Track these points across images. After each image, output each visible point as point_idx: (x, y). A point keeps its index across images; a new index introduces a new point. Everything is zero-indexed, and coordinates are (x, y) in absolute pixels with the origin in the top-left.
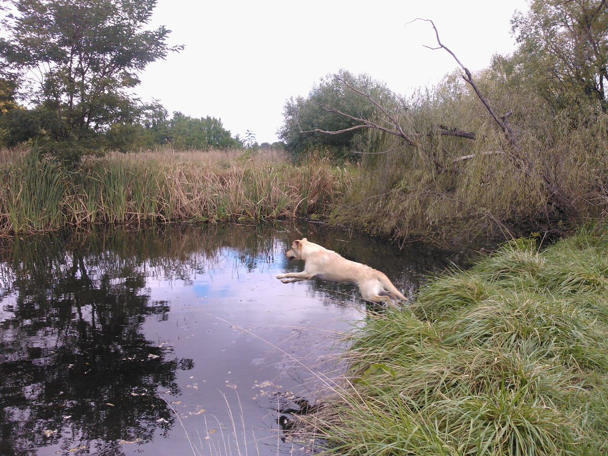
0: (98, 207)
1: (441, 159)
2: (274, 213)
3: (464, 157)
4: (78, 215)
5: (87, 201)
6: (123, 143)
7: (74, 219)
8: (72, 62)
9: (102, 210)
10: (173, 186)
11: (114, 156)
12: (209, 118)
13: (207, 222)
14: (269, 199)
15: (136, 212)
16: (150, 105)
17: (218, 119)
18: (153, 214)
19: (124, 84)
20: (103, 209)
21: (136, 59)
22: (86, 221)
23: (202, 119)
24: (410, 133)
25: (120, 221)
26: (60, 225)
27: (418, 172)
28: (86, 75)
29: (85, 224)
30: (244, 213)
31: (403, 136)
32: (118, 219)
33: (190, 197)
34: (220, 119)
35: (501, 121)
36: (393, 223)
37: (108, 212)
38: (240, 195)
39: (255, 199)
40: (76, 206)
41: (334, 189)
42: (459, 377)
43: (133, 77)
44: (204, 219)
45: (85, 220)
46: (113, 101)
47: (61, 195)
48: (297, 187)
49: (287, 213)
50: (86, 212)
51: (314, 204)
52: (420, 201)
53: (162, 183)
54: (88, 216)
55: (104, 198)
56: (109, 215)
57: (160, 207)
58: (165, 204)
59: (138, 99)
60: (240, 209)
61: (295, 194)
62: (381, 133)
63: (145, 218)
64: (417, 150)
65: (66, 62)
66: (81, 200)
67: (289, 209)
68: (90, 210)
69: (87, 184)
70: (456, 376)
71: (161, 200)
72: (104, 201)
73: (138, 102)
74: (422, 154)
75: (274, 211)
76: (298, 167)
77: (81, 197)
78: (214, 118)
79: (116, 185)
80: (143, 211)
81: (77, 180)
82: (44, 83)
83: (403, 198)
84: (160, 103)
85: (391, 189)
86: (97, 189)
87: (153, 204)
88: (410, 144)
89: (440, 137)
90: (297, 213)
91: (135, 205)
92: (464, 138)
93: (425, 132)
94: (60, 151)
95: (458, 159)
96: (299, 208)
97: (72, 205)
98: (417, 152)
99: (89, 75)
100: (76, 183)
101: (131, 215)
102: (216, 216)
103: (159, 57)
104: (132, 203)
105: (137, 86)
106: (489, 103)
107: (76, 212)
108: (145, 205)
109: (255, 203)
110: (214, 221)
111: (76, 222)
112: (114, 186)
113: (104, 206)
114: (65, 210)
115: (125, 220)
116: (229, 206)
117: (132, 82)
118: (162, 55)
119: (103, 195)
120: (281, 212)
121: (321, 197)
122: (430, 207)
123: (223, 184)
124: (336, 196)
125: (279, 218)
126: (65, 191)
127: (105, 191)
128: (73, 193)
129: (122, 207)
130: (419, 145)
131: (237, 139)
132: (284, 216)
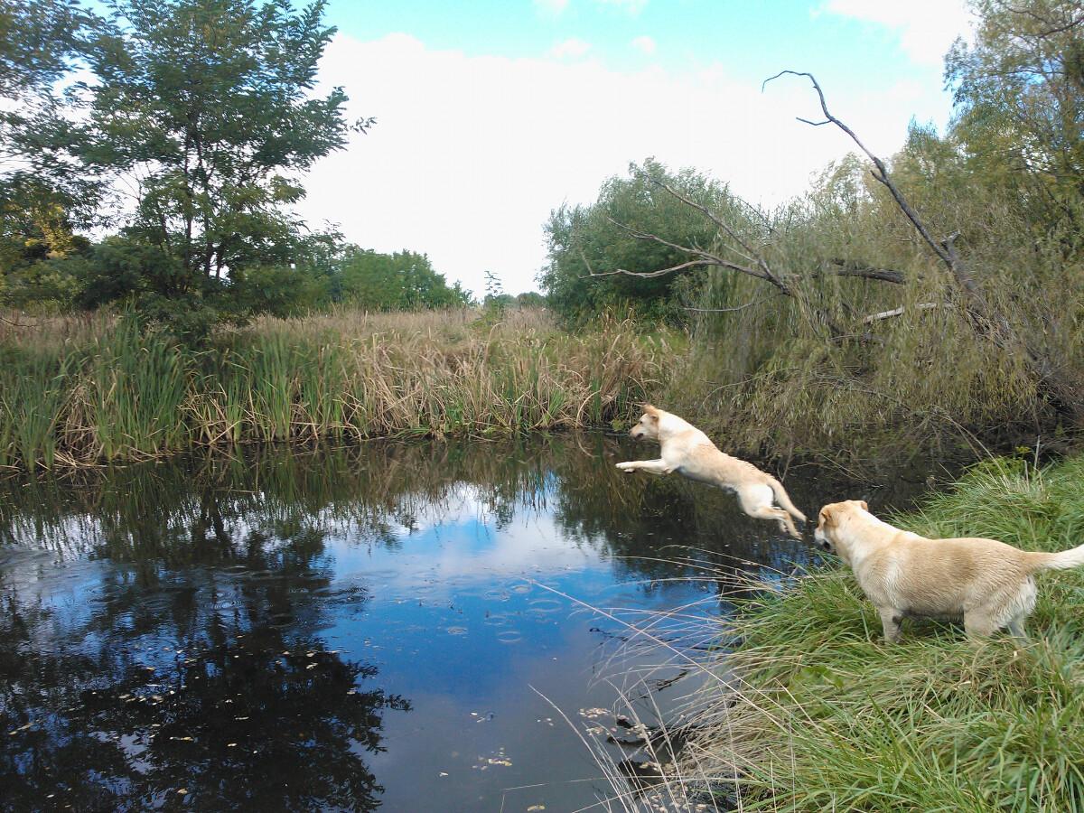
0: (244, 413)
1: (839, 317)
2: (544, 421)
3: (883, 315)
4: (211, 428)
5: (225, 404)
6: (280, 302)
7: (205, 435)
8: (187, 161)
9: (252, 419)
10: (369, 374)
11: (264, 323)
12: (406, 253)
13: (429, 437)
14: (535, 393)
15: (310, 422)
16: (322, 234)
17: (423, 255)
18: (337, 424)
19: (277, 197)
20: (253, 417)
21: (294, 152)
22: (225, 439)
23: (395, 254)
24: (781, 273)
25: (284, 437)
26: (182, 445)
27: (801, 344)
28: (210, 182)
29: (224, 444)
30: (493, 421)
31: (770, 279)
32: (280, 435)
33: (399, 394)
34: (426, 255)
35: (941, 249)
36: (764, 433)
37: (261, 423)
38: (485, 389)
39: (511, 394)
40: (207, 413)
41: (646, 375)
42: (952, 687)
43: (293, 185)
44: (425, 430)
45: (224, 437)
46: (260, 227)
47: (181, 393)
48: (581, 373)
49: (566, 419)
50: (224, 423)
51: (612, 403)
52: (809, 393)
53: (350, 370)
54: (228, 430)
55: (254, 397)
56: (263, 428)
57: (348, 412)
58: (357, 406)
59: (301, 223)
60: (485, 414)
61: (578, 386)
62: (730, 273)
63: (324, 432)
64: (797, 303)
65: (178, 162)
66: (214, 402)
67: (568, 412)
68: (231, 419)
69: (225, 373)
70: (947, 685)
71: (351, 400)
72: (255, 403)
73: (301, 228)
74: (806, 310)
75: (543, 416)
76: (579, 337)
77: (215, 396)
78: (415, 254)
79: (273, 375)
80: (320, 419)
81: (208, 366)
82: (143, 198)
83: (778, 389)
84: (339, 230)
85: (754, 374)
86: (242, 383)
87: (336, 407)
88: (784, 293)
89: (836, 279)
90: (584, 419)
91: (306, 408)
92: (878, 280)
93: (808, 271)
94: (175, 317)
95: (870, 318)
96: (586, 410)
97: (201, 410)
98: (797, 308)
99: (216, 182)
100: (206, 372)
101: (301, 427)
102: (444, 427)
103: (335, 148)
104: (302, 406)
105: (301, 201)
106: (918, 218)
107: (207, 424)
108: (324, 408)
109: (511, 403)
110: (440, 436)
111: (209, 440)
112: (271, 376)
113: (254, 412)
114: (188, 420)
115: (291, 436)
116: (467, 408)
117: (290, 193)
118: (339, 143)
119: (252, 393)
120: (557, 418)
121: (623, 390)
122: (828, 404)
123: (453, 368)
124: (651, 387)
125: (553, 429)
126: (188, 387)
127: (255, 386)
128: (201, 390)
129: (285, 413)
130: (800, 294)
131: (458, 288)
132: (562, 424)
